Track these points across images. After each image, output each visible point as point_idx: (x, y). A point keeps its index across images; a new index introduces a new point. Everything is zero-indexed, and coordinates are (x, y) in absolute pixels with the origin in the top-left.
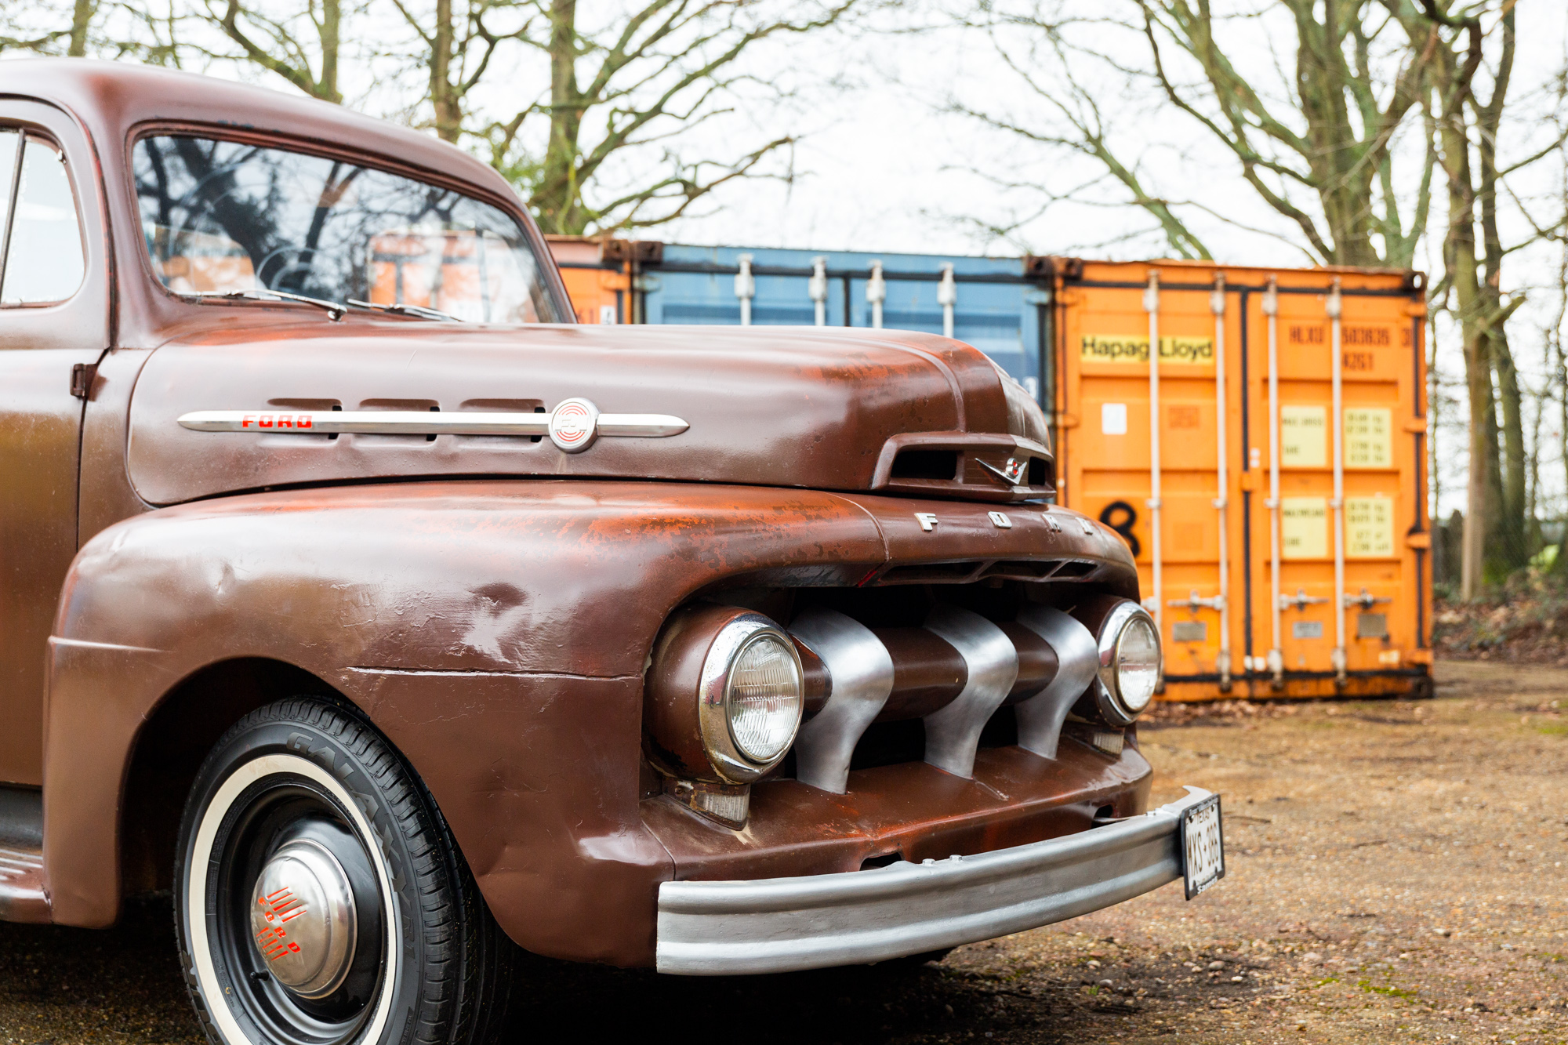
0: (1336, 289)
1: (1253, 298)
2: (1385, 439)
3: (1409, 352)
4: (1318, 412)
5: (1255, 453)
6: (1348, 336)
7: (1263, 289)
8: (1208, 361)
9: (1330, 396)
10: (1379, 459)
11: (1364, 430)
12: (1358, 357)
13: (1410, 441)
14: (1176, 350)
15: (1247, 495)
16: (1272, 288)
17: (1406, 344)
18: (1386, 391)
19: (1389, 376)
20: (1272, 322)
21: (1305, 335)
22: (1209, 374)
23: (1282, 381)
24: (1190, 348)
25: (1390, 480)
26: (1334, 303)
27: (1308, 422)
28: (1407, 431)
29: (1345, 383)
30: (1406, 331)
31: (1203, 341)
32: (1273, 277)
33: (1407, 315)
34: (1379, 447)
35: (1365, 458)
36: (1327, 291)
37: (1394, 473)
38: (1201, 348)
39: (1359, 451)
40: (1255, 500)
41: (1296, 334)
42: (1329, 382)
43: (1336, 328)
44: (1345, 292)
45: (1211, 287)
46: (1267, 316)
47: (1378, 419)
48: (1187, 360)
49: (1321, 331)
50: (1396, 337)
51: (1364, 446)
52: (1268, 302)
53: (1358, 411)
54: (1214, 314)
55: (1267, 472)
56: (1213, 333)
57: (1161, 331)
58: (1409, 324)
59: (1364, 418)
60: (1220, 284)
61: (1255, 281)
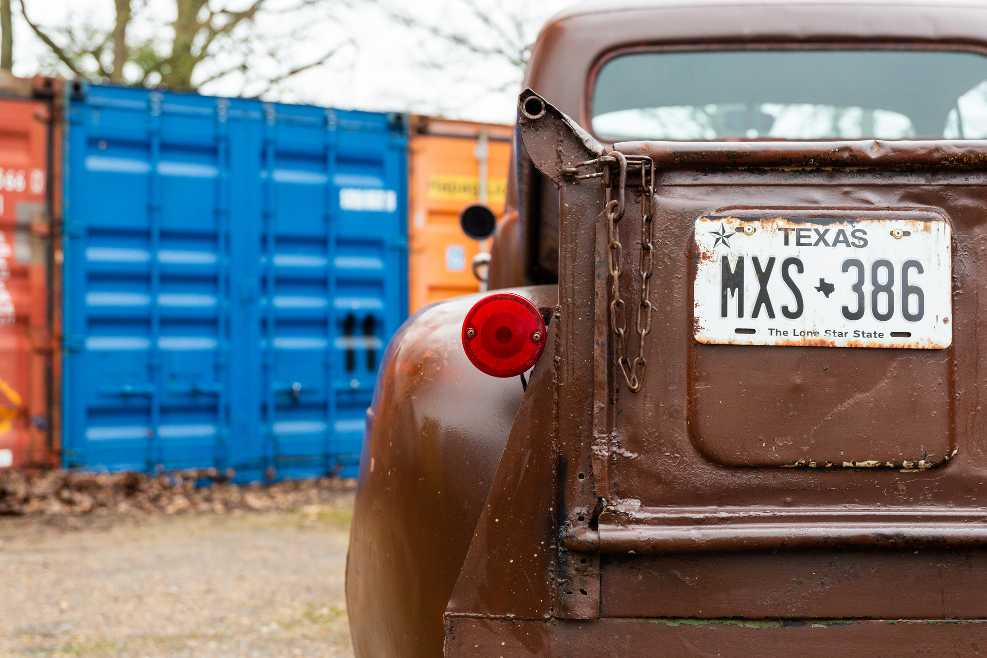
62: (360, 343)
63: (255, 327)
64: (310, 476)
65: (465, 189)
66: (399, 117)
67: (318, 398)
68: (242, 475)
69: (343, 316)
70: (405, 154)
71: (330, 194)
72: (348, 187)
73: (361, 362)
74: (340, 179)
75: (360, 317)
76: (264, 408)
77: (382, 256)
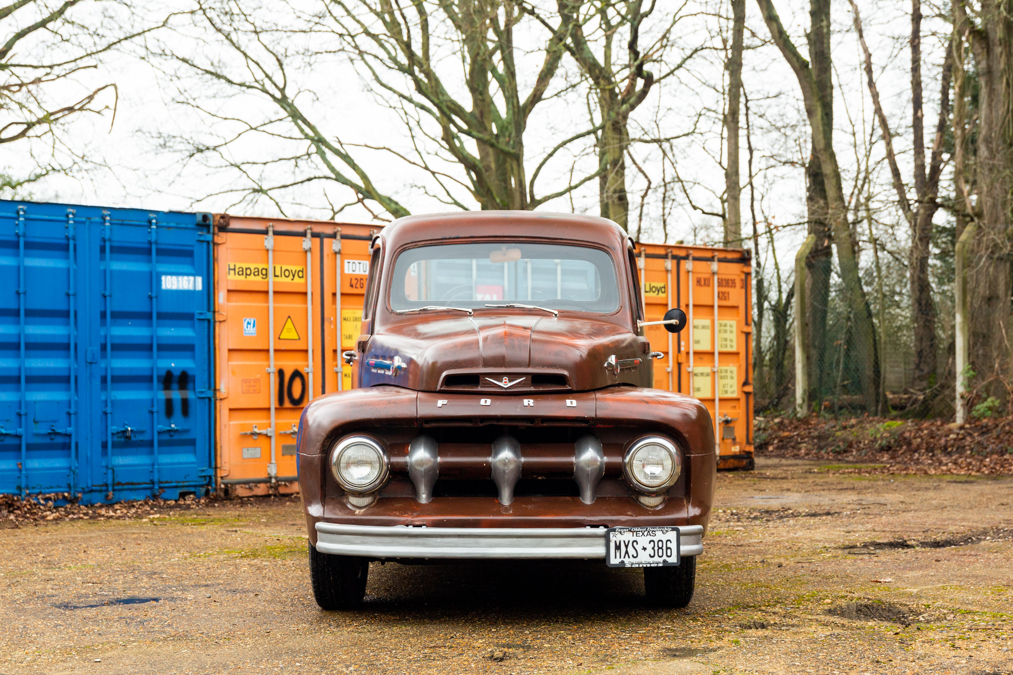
0: (716, 259)
1: (682, 262)
2: (733, 336)
3: (743, 291)
4: (707, 322)
5: (683, 343)
6: (720, 285)
7: (686, 258)
8: (664, 295)
9: (713, 314)
10: (732, 346)
11: (725, 331)
12: (723, 293)
13: (743, 337)
14: (651, 289)
15: (679, 364)
16: (691, 258)
17: (742, 287)
18: (734, 311)
19: (736, 304)
20: (691, 274)
21: (702, 283)
22: (664, 302)
23: (694, 306)
24: (656, 288)
25: (735, 357)
26: (715, 266)
27: (704, 327)
28: (742, 332)
29: (720, 307)
30: (742, 280)
31: (662, 285)
32: (691, 252)
33: (743, 272)
34: (731, 341)
35: (726, 346)
36: (712, 259)
37: (737, 354)
38: (661, 288)
39: (724, 343)
40: (683, 367)
41: (699, 282)
42: (712, 307)
43: (716, 278)
44: (720, 260)
45: (665, 257)
46: (688, 272)
47: (731, 326)
48: (655, 295)
49: (708, 279)
50: (738, 284)
51: (726, 340)
52: (688, 265)
53: (724, 322)
54: (667, 271)
55: (688, 353)
56: (667, 282)
57: (646, 280)
58: (743, 277)
59: (725, 325)
60: (670, 255)
61: (682, 253)
62: (176, 395)
63: (97, 382)
64: (141, 497)
65: (257, 272)
66: (205, 217)
67: (146, 437)
68: (88, 497)
69: (163, 373)
70: (211, 246)
71: (153, 280)
72: (167, 274)
73: (178, 408)
74: (161, 268)
75: (177, 373)
76: (104, 445)
77: (193, 327)
